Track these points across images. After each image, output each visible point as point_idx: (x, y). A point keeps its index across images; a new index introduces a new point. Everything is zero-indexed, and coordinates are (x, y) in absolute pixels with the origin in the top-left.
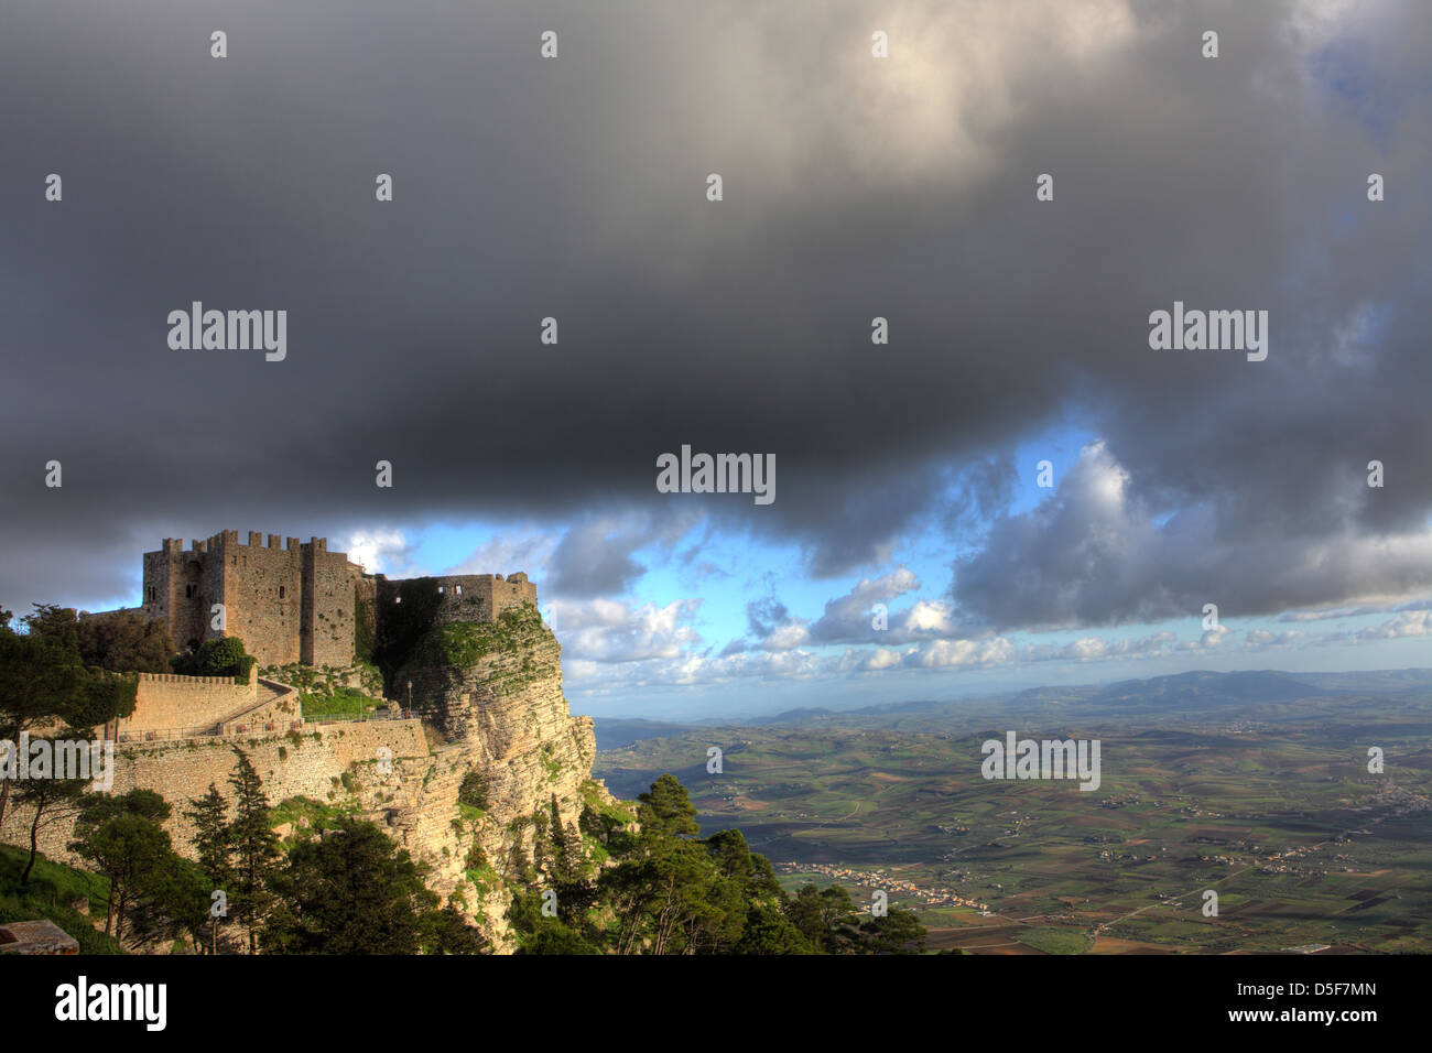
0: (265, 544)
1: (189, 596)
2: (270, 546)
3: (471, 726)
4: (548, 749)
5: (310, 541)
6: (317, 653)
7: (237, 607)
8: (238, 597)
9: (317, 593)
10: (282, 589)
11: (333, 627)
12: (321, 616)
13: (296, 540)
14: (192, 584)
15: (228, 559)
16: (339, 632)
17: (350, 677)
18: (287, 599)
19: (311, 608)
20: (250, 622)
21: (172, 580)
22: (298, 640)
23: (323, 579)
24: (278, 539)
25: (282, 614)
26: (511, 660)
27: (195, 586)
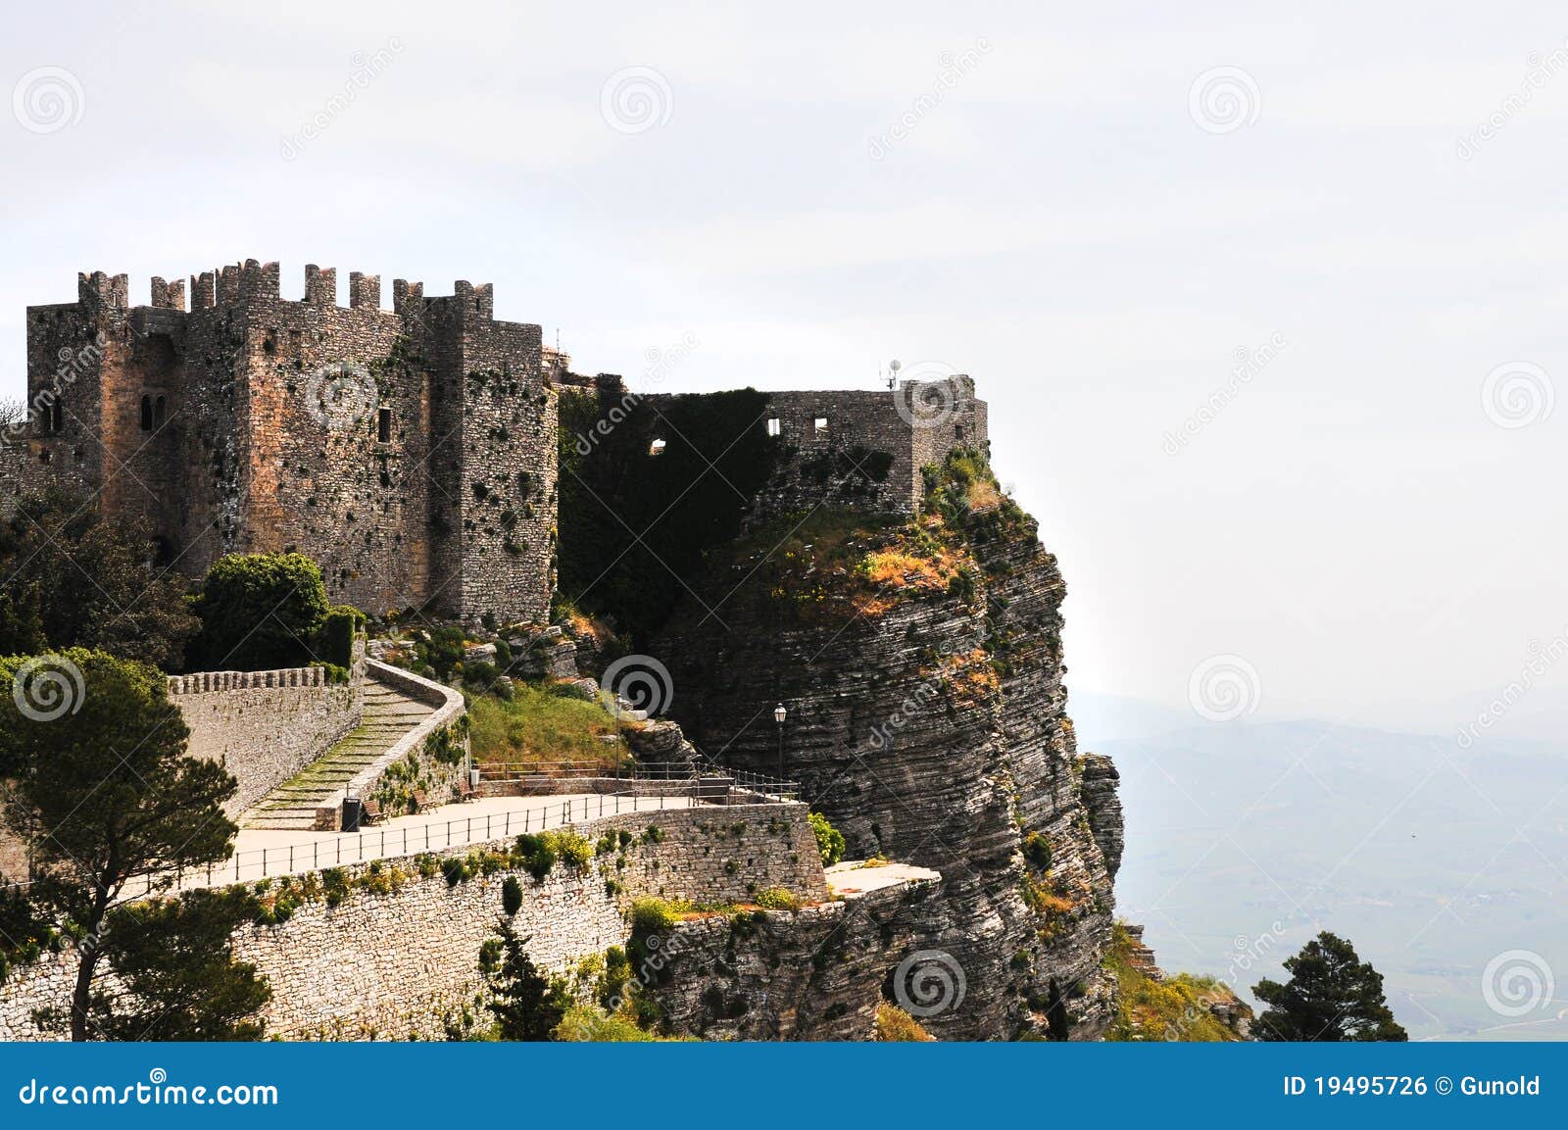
0: (343, 299)
1: (146, 424)
2: (354, 304)
3: (856, 791)
4: (1038, 857)
5: (451, 292)
6: (469, 586)
7: (279, 463)
8: (283, 437)
9: (472, 431)
10: (384, 414)
11: (508, 520)
12: (480, 491)
13: (418, 288)
14: (155, 394)
15: (257, 338)
16: (524, 532)
17: (551, 652)
18: (395, 445)
19: (456, 467)
20: (312, 502)
21: (107, 381)
22: (420, 549)
23: (486, 395)
24: (375, 287)
25: (385, 481)
26: (957, 623)
27: (161, 400)
